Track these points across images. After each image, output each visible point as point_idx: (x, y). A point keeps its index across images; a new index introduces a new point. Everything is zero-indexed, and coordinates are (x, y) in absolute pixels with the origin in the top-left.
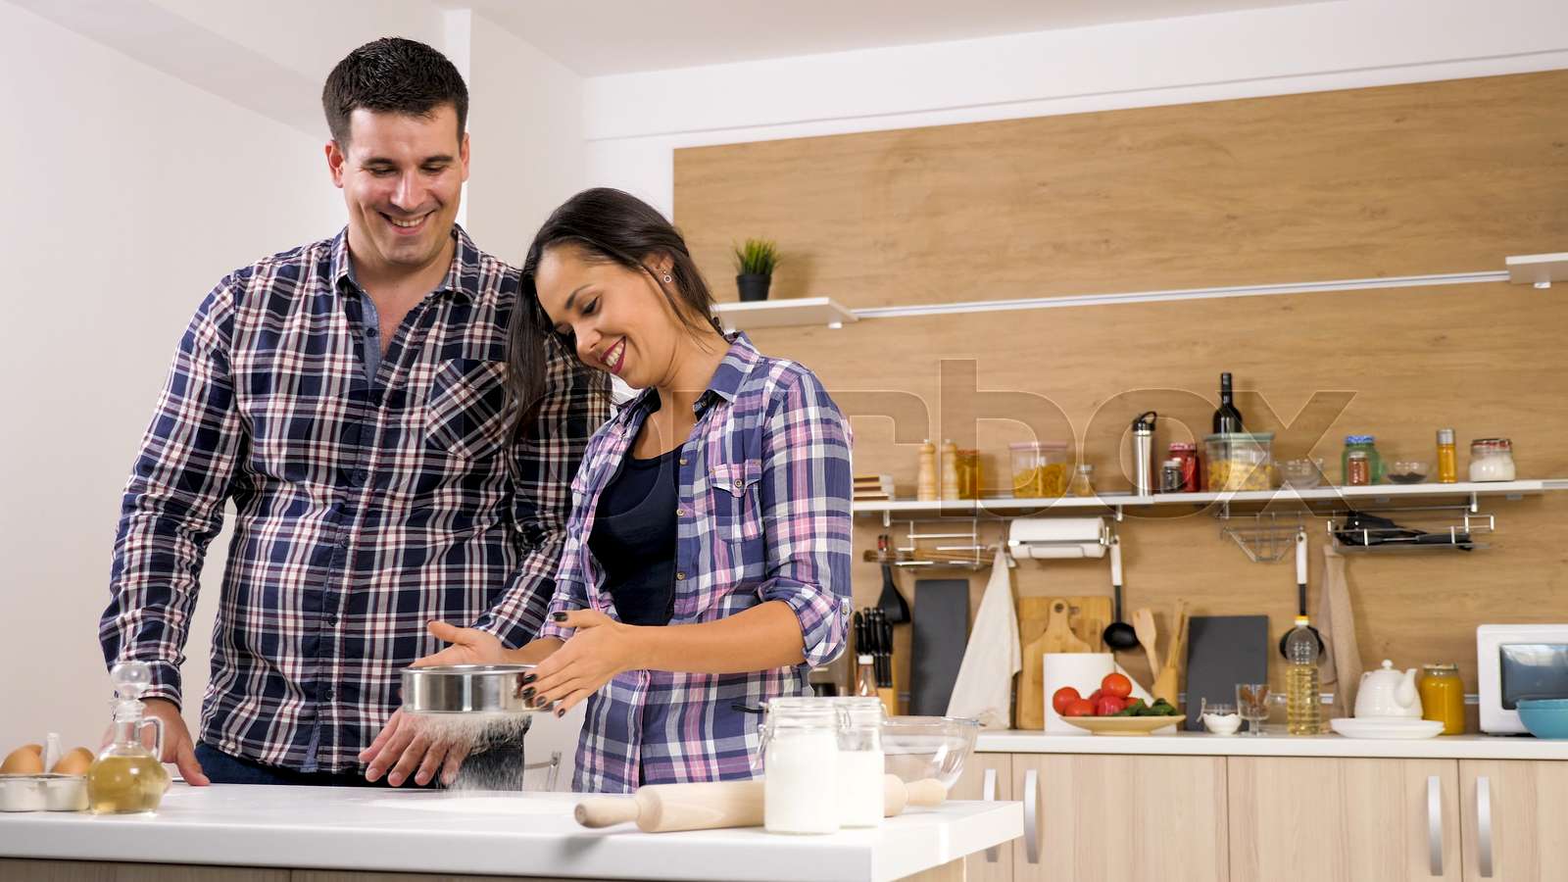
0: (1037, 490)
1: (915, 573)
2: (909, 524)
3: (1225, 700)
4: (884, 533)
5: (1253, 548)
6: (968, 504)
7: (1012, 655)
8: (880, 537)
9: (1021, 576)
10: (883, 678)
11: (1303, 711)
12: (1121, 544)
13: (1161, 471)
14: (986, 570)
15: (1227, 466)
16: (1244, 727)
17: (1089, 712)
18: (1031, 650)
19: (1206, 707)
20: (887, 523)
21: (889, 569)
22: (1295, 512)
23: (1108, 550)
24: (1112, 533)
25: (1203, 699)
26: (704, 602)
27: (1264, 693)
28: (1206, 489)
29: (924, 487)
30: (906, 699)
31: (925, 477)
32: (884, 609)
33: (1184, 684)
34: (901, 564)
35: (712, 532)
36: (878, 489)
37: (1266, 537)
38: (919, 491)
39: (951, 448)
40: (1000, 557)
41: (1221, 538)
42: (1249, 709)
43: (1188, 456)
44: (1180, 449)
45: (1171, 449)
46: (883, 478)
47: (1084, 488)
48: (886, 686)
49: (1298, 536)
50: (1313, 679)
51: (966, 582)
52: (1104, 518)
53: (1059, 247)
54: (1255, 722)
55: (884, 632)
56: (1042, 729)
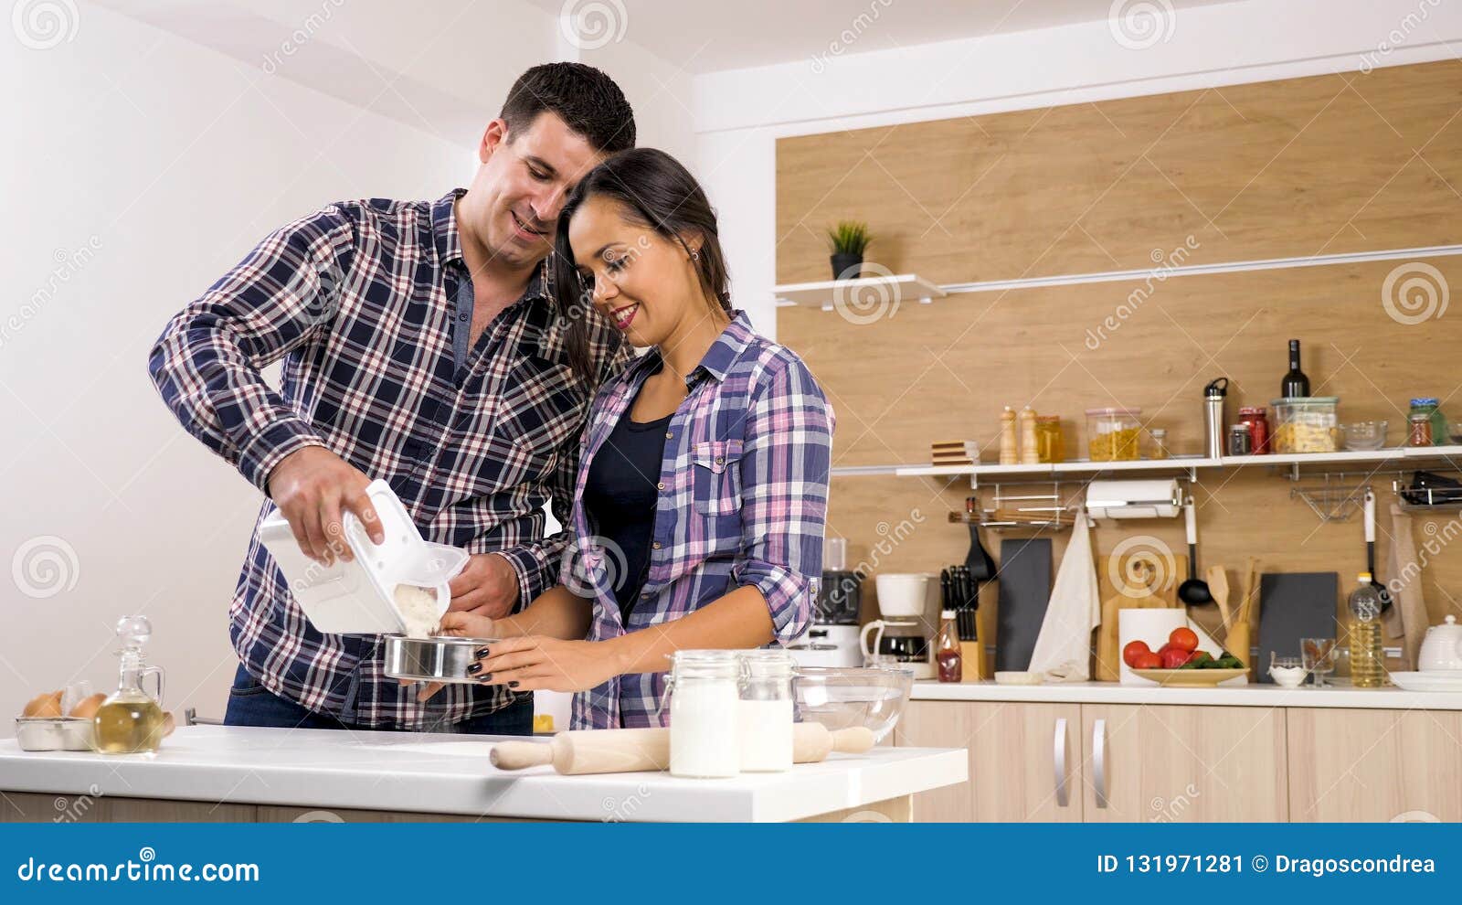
0: (1111, 453)
1: (1001, 533)
2: (995, 487)
3: (1290, 654)
4: (972, 495)
5: (1321, 508)
6: (1047, 467)
7: (1092, 609)
8: (968, 500)
9: (1101, 535)
10: (968, 632)
11: (1366, 665)
12: (1196, 505)
13: (1230, 434)
14: (1067, 530)
15: (1292, 429)
16: (1310, 680)
17: (1156, 665)
18: (1109, 605)
19: (1276, 661)
20: (975, 486)
21: (976, 530)
22: (1362, 473)
23: (1182, 511)
24: (1185, 494)
25: (1273, 653)
26: (677, 570)
27: (1328, 647)
28: (1275, 452)
29: (1005, 451)
30: (993, 652)
31: (1007, 442)
32: (969, 567)
33: (1255, 639)
34: (984, 524)
35: (689, 506)
36: (963, 454)
37: (1335, 497)
38: (1001, 455)
39: (1031, 415)
40: (1080, 517)
41: (1292, 498)
42: (1313, 662)
43: (1257, 420)
44: (1249, 413)
45: (1240, 413)
46: (968, 444)
47: (1157, 451)
48: (971, 640)
49: (1366, 496)
50: (1376, 634)
51: (1049, 542)
52: (1178, 480)
53: (1134, 223)
54: (1319, 674)
55: (969, 590)
56: (1118, 681)
